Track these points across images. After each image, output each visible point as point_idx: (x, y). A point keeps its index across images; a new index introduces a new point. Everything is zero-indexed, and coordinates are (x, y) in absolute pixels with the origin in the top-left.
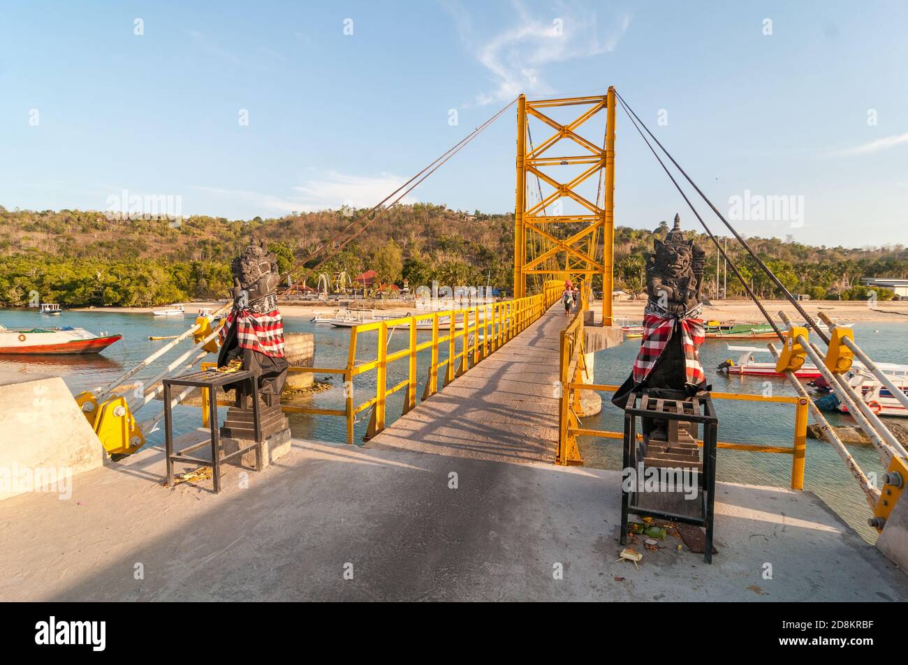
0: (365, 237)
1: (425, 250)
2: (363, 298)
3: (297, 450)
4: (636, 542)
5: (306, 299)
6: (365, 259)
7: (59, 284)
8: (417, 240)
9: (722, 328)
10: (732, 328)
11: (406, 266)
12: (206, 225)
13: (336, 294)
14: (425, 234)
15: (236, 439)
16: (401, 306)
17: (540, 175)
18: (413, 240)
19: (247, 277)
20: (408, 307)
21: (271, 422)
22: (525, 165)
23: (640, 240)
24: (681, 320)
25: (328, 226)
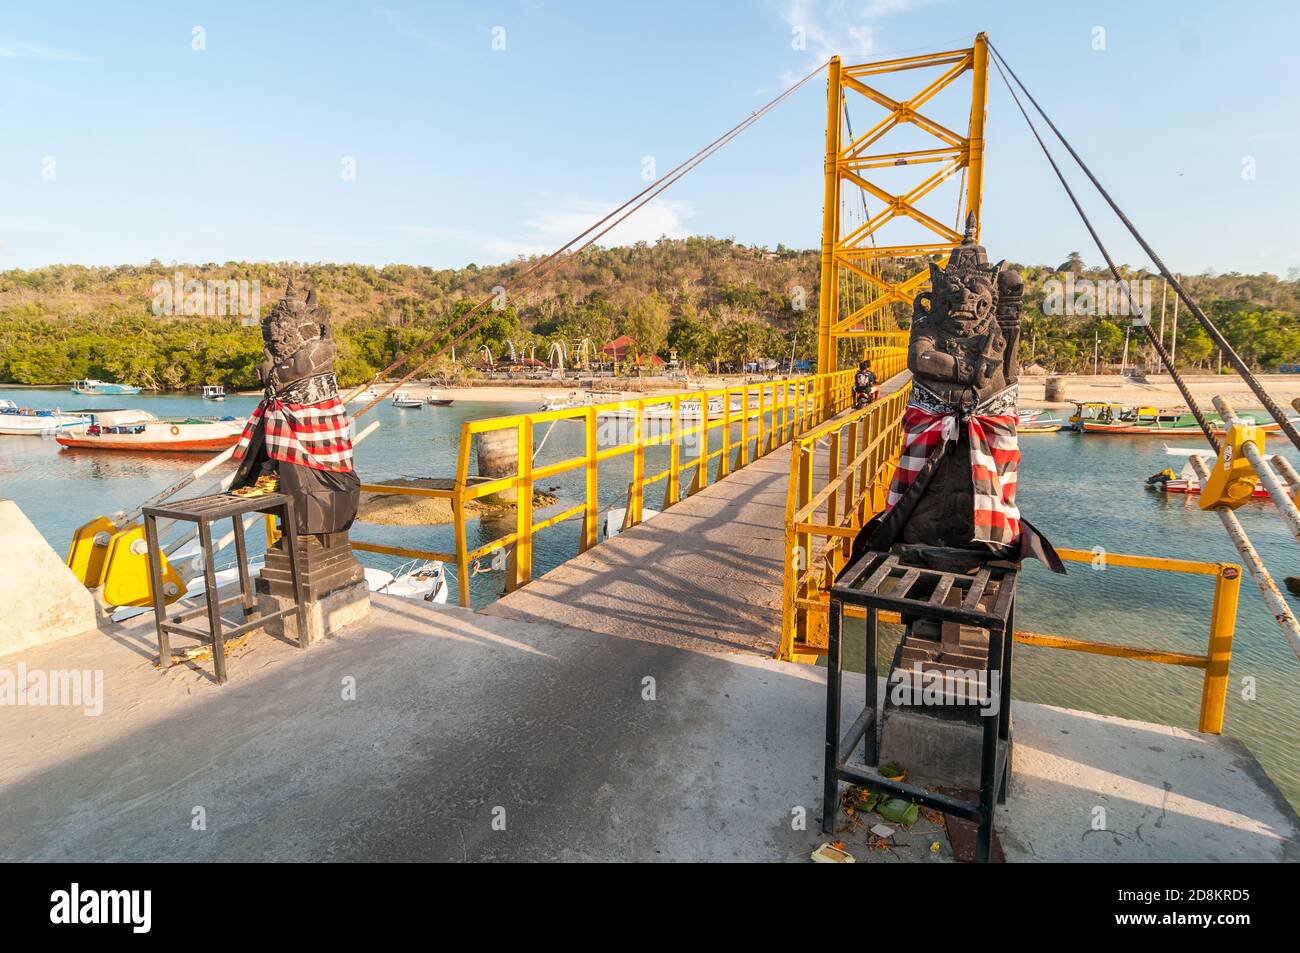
0: (618, 288)
1: (703, 305)
2: (614, 376)
3: (380, 613)
4: (854, 829)
5: (535, 378)
6: (618, 321)
7: (225, 360)
8: (692, 291)
9: (1163, 419)
10: (1178, 418)
11: (674, 329)
12: (404, 276)
13: (575, 370)
14: (703, 282)
15: (277, 597)
16: (665, 387)
17: (864, 184)
18: (686, 291)
19: (279, 346)
20: (676, 387)
21: (328, 572)
22: (838, 170)
23: (1034, 283)
24: (967, 418)
25: (566, 274)
